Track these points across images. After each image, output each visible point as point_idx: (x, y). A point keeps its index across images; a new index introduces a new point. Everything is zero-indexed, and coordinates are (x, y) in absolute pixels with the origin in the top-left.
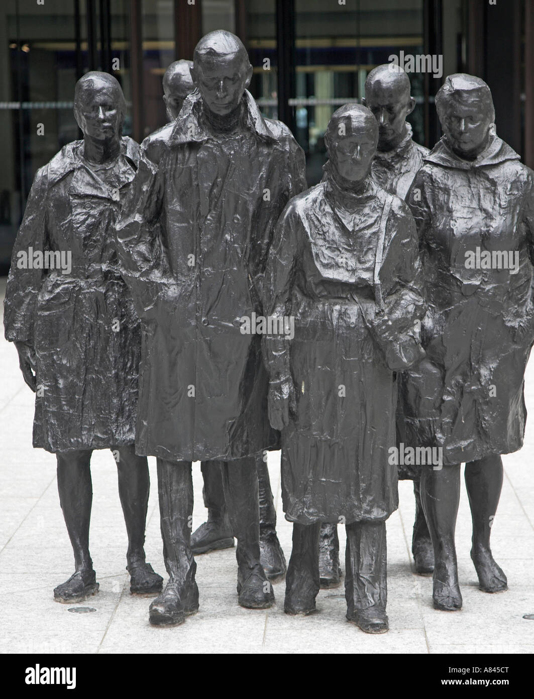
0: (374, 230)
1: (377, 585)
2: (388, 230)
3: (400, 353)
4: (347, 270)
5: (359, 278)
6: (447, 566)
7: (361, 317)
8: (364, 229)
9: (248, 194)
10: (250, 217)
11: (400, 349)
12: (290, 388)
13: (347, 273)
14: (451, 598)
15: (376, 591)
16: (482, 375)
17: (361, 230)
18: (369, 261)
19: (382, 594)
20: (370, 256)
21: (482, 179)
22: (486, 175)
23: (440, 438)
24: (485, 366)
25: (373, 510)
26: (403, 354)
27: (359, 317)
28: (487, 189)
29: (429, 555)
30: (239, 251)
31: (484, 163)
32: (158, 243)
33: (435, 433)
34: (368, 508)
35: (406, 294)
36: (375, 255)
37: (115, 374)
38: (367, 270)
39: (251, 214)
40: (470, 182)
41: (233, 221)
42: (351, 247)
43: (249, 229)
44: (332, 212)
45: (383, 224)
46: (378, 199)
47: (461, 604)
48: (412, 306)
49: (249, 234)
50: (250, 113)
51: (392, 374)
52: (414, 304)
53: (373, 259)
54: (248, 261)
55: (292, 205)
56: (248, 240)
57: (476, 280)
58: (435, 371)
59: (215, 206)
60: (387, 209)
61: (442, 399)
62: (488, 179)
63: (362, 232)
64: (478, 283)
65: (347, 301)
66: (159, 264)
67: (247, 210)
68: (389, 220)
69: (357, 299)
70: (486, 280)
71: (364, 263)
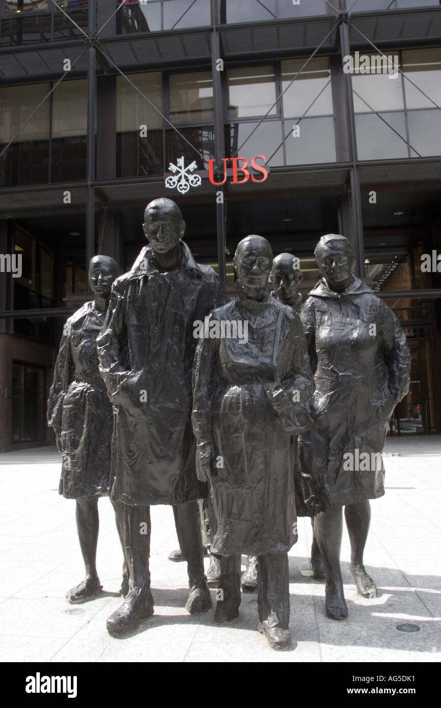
0: (273, 328)
1: (281, 605)
2: (283, 329)
3: (294, 418)
4: (252, 357)
5: (262, 363)
6: (335, 583)
7: (263, 392)
8: (265, 327)
9: (183, 310)
10: (185, 326)
11: (294, 416)
12: (211, 449)
13: (251, 359)
14: (339, 609)
15: (280, 610)
16: (356, 441)
17: (262, 328)
18: (269, 351)
19: (285, 613)
20: (269, 347)
21: (349, 305)
22: (352, 301)
23: (328, 488)
24: (357, 435)
25: (278, 544)
26: (296, 420)
27: (262, 393)
28: (353, 311)
29: (322, 566)
30: (177, 350)
31: (350, 293)
32: (125, 349)
33: (323, 484)
34: (273, 543)
35: (299, 377)
36: (273, 346)
37: (108, 445)
38: (267, 357)
39: (185, 324)
40: (341, 307)
41: (173, 330)
42: (255, 340)
43: (185, 335)
44: (240, 316)
45: (279, 324)
46: (275, 306)
47: (347, 614)
48: (303, 385)
49: (184, 339)
50: (185, 255)
51: (289, 437)
52: (305, 384)
53: (272, 349)
54: (185, 358)
55: (211, 313)
56: (184, 343)
57: (349, 372)
58: (322, 439)
59: (161, 320)
60: (281, 314)
61: (328, 459)
62: (353, 304)
63: (263, 329)
64: (350, 374)
65: (253, 382)
66: (124, 363)
67: (183, 322)
68: (283, 321)
69: (260, 380)
70: (356, 372)
71: (266, 351)
